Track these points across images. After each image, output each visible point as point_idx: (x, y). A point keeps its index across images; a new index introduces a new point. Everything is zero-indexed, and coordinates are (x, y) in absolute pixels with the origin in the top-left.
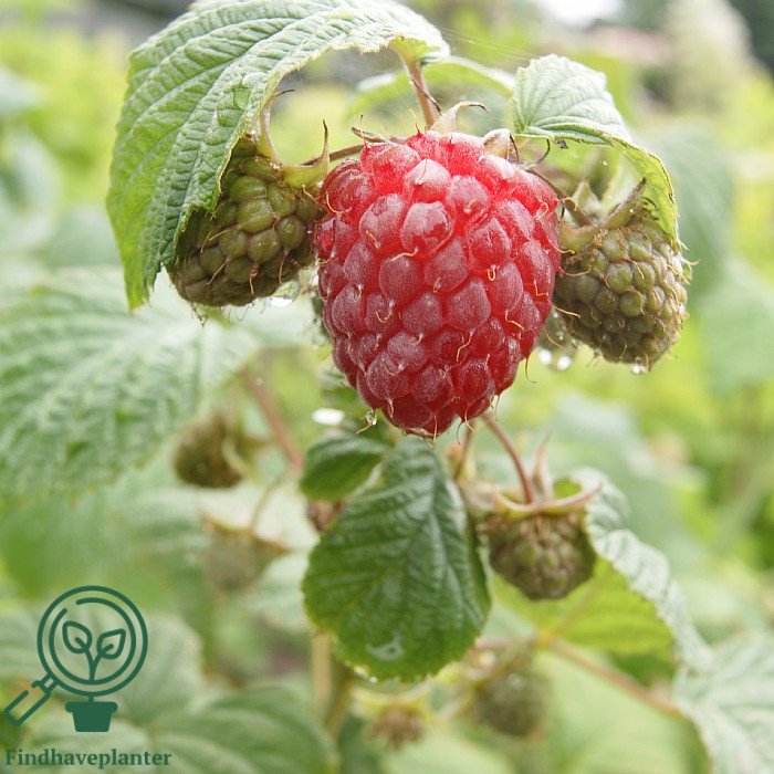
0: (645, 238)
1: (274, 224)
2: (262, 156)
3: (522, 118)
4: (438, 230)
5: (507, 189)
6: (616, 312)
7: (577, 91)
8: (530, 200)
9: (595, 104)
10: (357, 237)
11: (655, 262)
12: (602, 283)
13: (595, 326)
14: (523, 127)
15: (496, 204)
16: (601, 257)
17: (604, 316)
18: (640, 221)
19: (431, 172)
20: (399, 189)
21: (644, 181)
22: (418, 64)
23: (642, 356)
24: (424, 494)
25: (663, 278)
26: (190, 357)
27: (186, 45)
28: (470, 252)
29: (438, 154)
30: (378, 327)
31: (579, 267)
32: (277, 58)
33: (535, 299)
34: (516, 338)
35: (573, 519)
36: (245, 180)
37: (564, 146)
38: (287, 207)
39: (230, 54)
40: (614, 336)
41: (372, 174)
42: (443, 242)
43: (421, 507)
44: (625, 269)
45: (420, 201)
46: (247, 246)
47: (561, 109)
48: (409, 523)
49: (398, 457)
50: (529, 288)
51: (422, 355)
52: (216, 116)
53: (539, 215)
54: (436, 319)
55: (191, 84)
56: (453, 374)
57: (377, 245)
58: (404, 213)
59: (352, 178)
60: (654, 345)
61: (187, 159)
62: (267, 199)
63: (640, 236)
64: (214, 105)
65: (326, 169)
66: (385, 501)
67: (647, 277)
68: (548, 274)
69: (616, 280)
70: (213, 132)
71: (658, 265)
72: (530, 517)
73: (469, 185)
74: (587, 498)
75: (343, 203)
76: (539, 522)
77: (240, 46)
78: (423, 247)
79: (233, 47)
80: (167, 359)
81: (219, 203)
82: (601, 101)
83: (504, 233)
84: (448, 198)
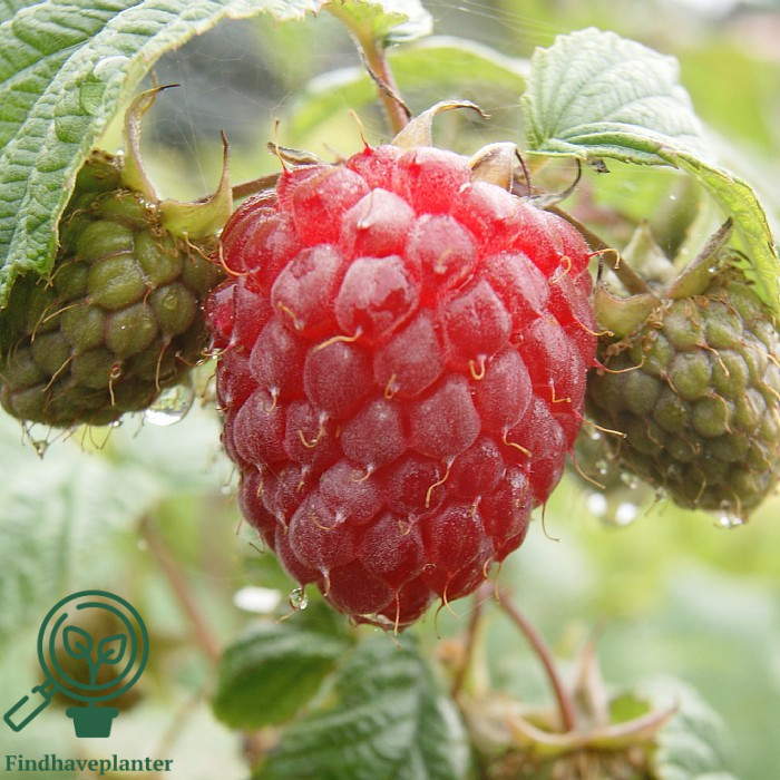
0: (731, 312)
1: (145, 296)
2: (129, 189)
3: (540, 127)
4: (395, 301)
5: (504, 235)
6: (687, 430)
7: (628, 84)
8: (542, 252)
9: (656, 105)
10: (268, 314)
11: (747, 350)
12: (663, 383)
13: (655, 453)
14: (541, 141)
15: (488, 259)
16: (663, 343)
17: (669, 436)
18: (724, 285)
19: (383, 209)
20: (332, 236)
21: (729, 224)
22: (379, 43)
23: (731, 499)
24: (403, 718)
25: (762, 374)
26: (55, 510)
27: (16, 17)
28: (446, 335)
29: (396, 181)
30: (303, 455)
31: (627, 358)
32: (145, 33)
33: (553, 409)
34: (522, 470)
35: (636, 756)
36: (100, 227)
37: (603, 170)
38: (167, 269)
39: (82, 30)
40: (686, 468)
41: (293, 214)
42: (402, 319)
43: (397, 739)
44: (700, 361)
45: (367, 254)
46: (105, 331)
47: (602, 113)
48: (376, 764)
49: (360, 662)
50: (541, 392)
51: (372, 498)
52: (52, 126)
53: (559, 276)
54: (393, 440)
55: (21, 78)
56: (424, 527)
57: (299, 325)
58: (341, 273)
59: (263, 220)
60: (751, 481)
61: (11, 194)
62: (135, 256)
63: (723, 309)
64: (51, 110)
65: (227, 208)
66: (339, 730)
67: (734, 374)
68: (574, 369)
69: (685, 379)
70: (48, 151)
71: (752, 355)
72: (568, 754)
73: (444, 228)
74: (657, 723)
75: (246, 259)
76: (583, 761)
77: (97, 18)
78: (370, 328)
79: (86, 20)
80: (20, 514)
81: (57, 263)
82: (665, 100)
83: (499, 304)
84: (410, 250)
